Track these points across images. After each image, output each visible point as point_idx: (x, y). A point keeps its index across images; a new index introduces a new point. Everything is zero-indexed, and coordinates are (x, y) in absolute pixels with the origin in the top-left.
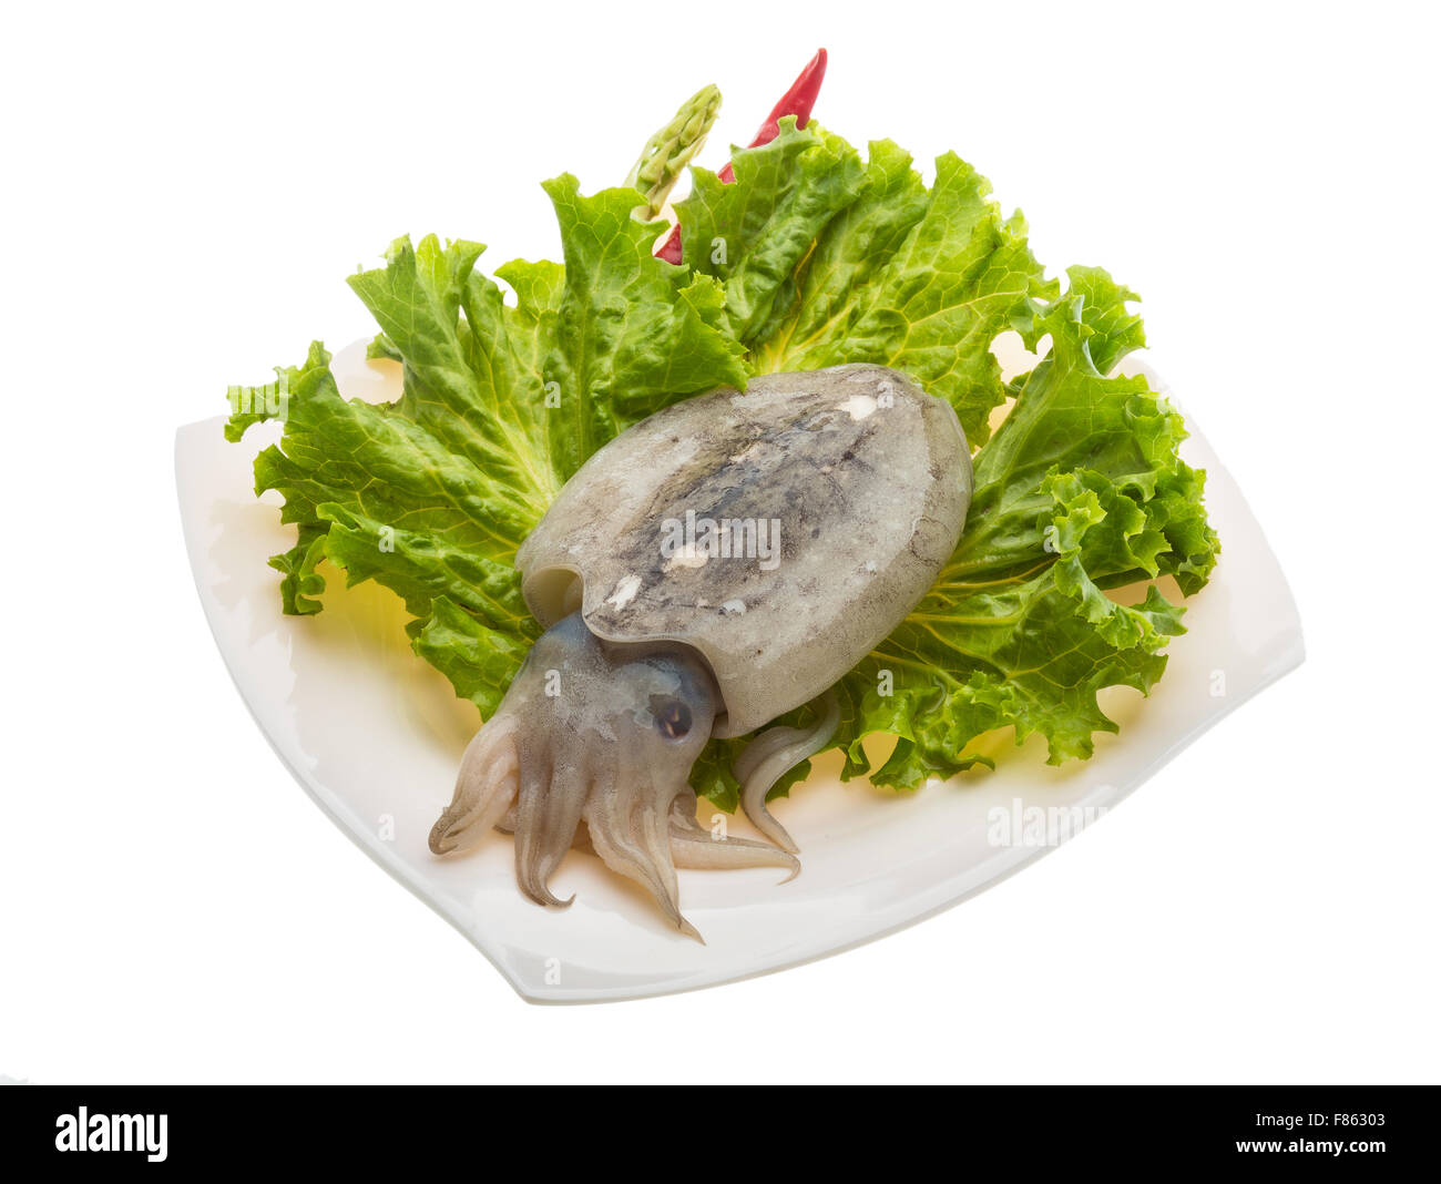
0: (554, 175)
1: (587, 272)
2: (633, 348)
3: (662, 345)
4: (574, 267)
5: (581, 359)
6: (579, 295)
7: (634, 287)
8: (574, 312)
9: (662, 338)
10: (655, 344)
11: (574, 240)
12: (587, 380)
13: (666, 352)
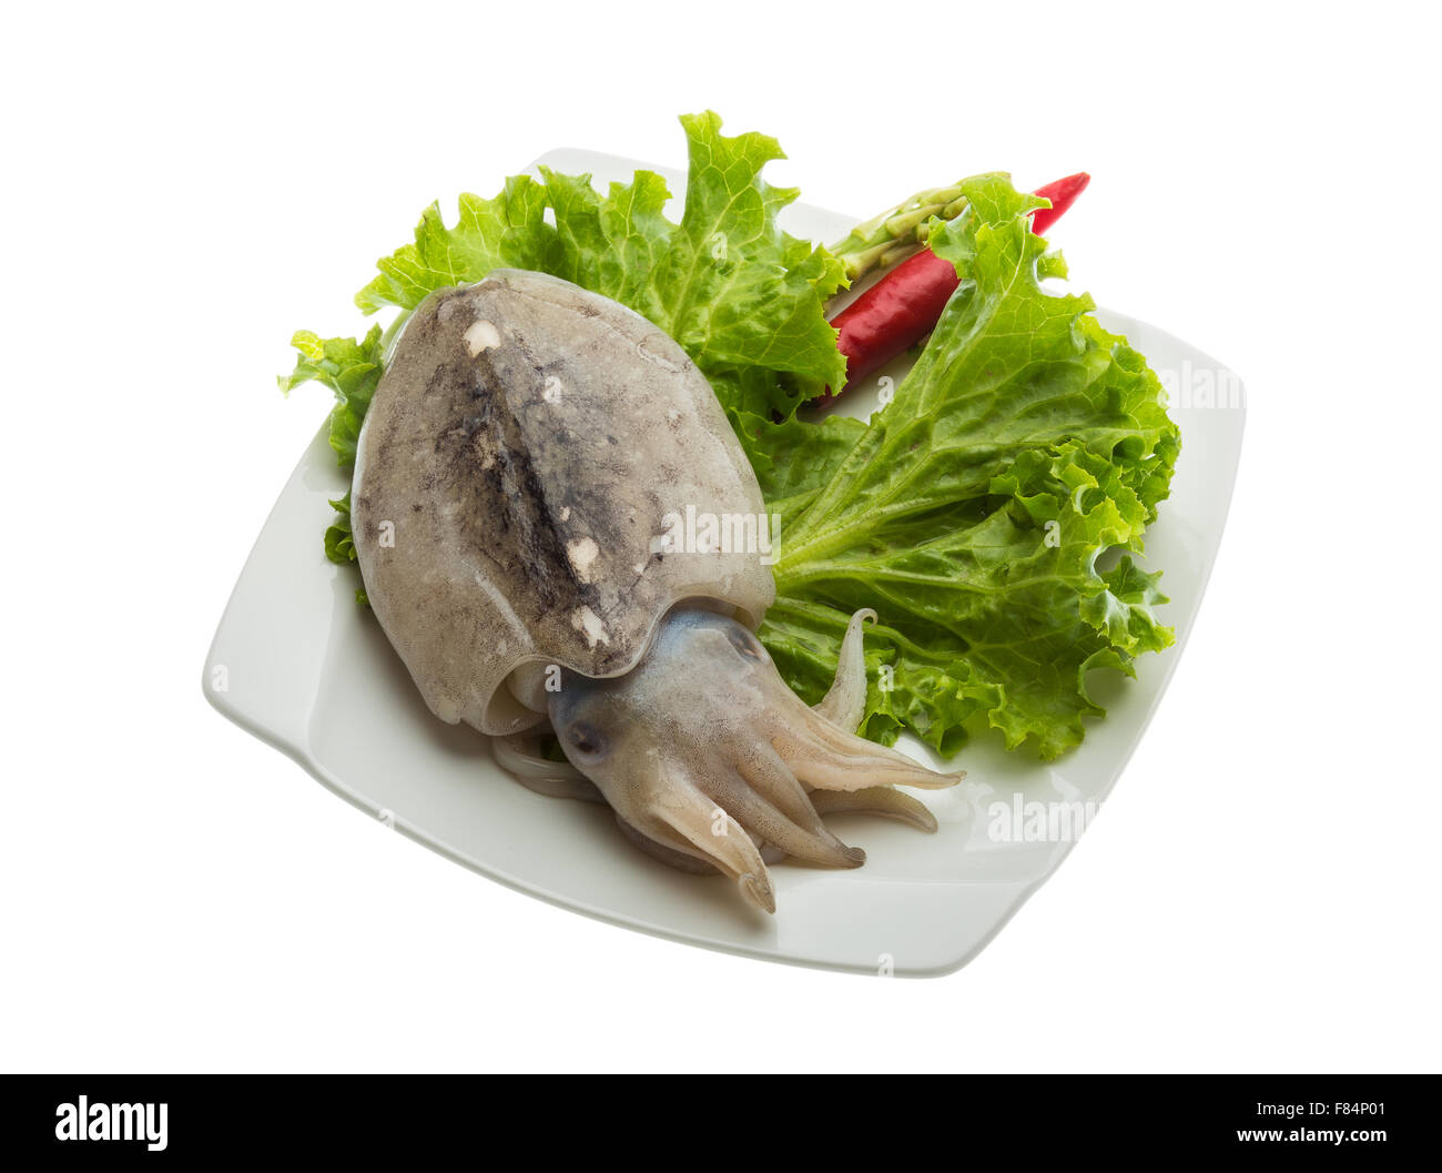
0: (697, 110)
1: (707, 218)
2: (737, 309)
3: (769, 315)
4: (695, 210)
5: (679, 306)
6: (694, 240)
7: (752, 246)
8: (684, 256)
9: (769, 307)
10: (762, 312)
11: (702, 182)
12: (681, 330)
13: (774, 326)
